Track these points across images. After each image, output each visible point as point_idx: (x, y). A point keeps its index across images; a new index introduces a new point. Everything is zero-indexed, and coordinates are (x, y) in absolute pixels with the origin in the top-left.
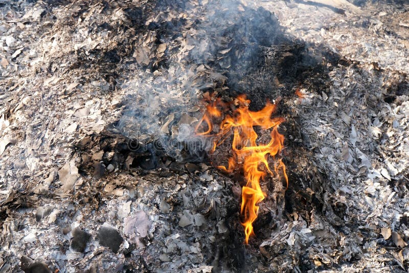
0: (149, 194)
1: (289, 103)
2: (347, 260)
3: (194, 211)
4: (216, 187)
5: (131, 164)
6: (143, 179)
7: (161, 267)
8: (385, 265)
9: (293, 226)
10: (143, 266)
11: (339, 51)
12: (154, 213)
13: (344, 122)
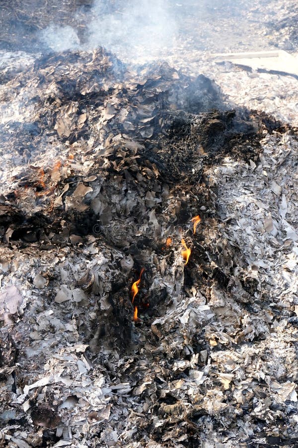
0: (25, 267)
1: (208, 172)
2: (250, 340)
3: (73, 285)
4: (101, 259)
5: (10, 236)
6: (21, 252)
7: (30, 345)
8: (291, 346)
9: (189, 303)
10: (11, 344)
11: (292, 119)
12: (26, 288)
13: (272, 192)
